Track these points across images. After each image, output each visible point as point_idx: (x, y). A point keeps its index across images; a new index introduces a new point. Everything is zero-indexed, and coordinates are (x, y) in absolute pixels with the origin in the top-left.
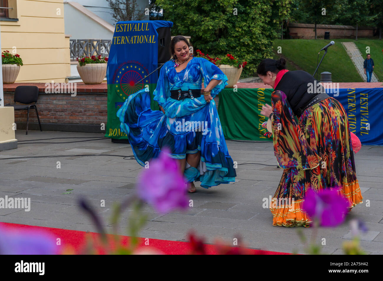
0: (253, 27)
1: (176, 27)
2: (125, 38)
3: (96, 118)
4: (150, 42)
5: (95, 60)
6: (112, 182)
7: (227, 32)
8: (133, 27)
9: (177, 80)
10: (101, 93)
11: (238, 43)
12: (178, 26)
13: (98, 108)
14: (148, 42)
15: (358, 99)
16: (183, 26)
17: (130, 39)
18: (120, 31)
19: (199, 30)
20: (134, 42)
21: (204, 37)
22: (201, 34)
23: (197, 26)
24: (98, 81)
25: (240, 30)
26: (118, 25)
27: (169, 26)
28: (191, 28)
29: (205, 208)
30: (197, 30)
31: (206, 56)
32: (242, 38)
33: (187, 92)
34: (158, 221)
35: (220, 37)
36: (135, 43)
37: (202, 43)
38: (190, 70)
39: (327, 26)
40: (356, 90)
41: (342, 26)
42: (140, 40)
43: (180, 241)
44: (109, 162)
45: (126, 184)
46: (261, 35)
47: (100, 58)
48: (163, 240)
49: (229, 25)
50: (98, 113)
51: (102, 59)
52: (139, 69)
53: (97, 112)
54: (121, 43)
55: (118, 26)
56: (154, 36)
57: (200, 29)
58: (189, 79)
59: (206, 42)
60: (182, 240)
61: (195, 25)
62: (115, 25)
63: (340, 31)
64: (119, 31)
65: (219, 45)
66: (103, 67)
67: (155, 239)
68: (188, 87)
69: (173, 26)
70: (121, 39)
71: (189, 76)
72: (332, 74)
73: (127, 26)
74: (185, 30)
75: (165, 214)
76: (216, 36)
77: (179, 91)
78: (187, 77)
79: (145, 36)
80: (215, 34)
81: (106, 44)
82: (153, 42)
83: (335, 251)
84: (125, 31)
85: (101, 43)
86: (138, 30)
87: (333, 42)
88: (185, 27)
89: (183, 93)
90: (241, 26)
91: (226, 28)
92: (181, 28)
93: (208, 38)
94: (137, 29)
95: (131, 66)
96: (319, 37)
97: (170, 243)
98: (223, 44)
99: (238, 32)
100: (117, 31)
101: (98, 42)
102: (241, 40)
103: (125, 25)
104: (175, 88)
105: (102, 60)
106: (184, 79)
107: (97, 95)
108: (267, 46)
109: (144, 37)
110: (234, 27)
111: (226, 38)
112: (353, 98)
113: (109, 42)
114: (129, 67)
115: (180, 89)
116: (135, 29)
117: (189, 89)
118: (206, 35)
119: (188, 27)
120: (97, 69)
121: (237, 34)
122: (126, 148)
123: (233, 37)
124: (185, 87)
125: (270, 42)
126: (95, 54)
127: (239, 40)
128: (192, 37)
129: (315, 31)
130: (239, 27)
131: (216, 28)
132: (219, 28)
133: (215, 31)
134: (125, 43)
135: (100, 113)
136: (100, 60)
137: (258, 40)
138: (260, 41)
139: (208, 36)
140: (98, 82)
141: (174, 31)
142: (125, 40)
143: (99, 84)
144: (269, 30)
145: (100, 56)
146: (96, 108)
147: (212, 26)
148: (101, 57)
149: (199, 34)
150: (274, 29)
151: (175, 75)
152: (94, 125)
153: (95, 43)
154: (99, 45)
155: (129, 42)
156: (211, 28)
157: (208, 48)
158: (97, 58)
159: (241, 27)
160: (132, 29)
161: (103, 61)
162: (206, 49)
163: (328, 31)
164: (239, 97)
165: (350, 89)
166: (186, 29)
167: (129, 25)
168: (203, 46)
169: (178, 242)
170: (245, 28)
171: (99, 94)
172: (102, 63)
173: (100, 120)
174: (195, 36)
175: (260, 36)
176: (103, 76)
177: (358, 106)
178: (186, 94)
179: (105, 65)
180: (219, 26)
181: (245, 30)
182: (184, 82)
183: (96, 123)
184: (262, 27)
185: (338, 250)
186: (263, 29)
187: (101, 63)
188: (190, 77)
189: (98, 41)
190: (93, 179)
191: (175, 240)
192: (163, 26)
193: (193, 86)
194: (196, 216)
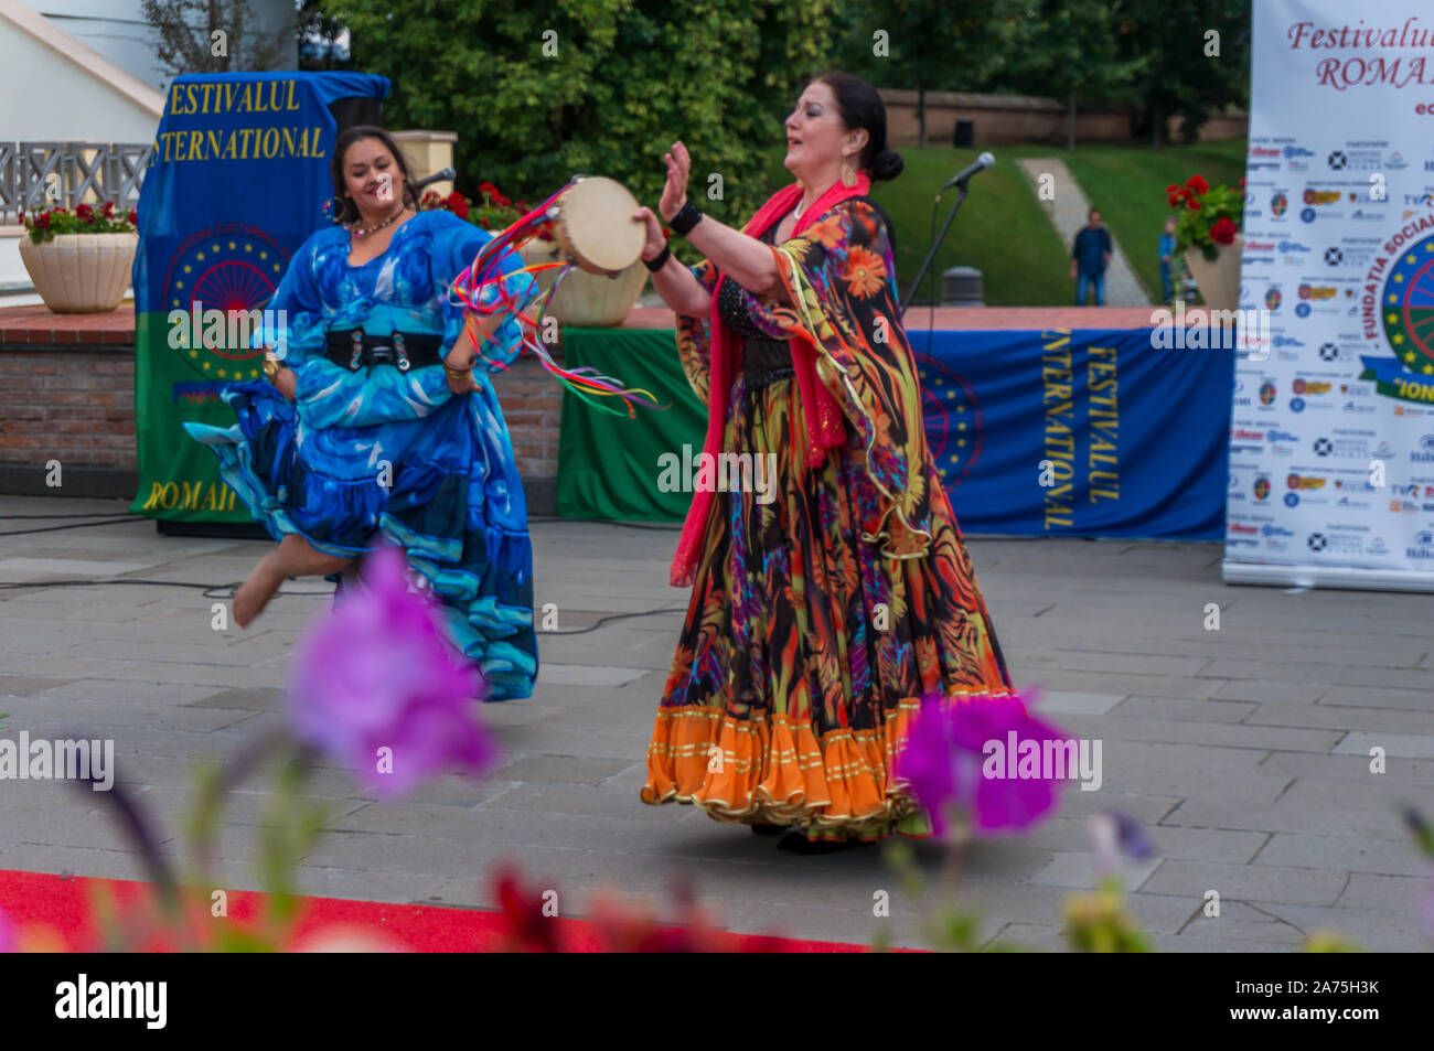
0: (691, 98)
1: (401, 97)
2: (206, 136)
3: (96, 441)
4: (305, 154)
5: (89, 220)
6: (159, 684)
7: (594, 119)
8: (238, 96)
9: (351, 294)
10: (115, 347)
11: (635, 161)
12: (407, 95)
13: (102, 405)
14: (296, 151)
15: (1080, 368)
16: (427, 96)
17: (224, 143)
18: (187, 111)
19: (490, 110)
20: (239, 151)
21: (508, 138)
22: (494, 126)
23: (480, 94)
24: (103, 300)
25: (642, 110)
26: (179, 90)
27: (373, 93)
28: (458, 101)
29: (516, 780)
30: (481, 110)
31: (517, 209)
32: (650, 141)
33: (388, 341)
34: (339, 832)
35: (567, 137)
36: (244, 155)
37: (499, 162)
38: (402, 259)
39: (964, 98)
40: (1074, 334)
41: (1018, 100)
42: (265, 144)
43: (425, 905)
44: (148, 607)
45: (216, 691)
46: (720, 130)
47: (108, 214)
48: (358, 903)
49: (603, 92)
50: (104, 421)
51: (119, 215)
52: (264, 256)
53: (100, 418)
54: (188, 155)
55: (179, 93)
56: (318, 131)
57: (491, 106)
58: (395, 293)
59: (515, 155)
60: (431, 898)
61: (475, 90)
62: (167, 90)
63: (1011, 120)
64: (180, 112)
65: (564, 166)
66: (122, 249)
67: (327, 900)
68: (392, 323)
69: (388, 94)
70: (187, 141)
71: (395, 281)
72: (986, 279)
73: (213, 94)
74: (436, 112)
75: (366, 803)
76: (554, 133)
77: (357, 337)
78: (387, 286)
79: (286, 131)
80: (548, 124)
81: (133, 160)
82: (314, 154)
83: (1000, 932)
84: (205, 110)
85: (113, 157)
86: (258, 108)
87: (987, 158)
88: (435, 98)
89: (370, 342)
90: (645, 95)
91: (589, 100)
92: (417, 101)
93: (523, 138)
94: (253, 105)
95: (232, 246)
96: (934, 140)
97: (386, 914)
98: (579, 161)
99: (634, 116)
100: (174, 111)
101: (99, 152)
102: (648, 149)
103: (204, 89)
104: (343, 324)
105: (118, 220)
106: (377, 291)
107: (101, 353)
108: (744, 172)
109: (281, 134)
110: (620, 98)
111: (590, 139)
112: (1060, 366)
113: (144, 152)
114: (224, 248)
115: (361, 329)
116: (245, 106)
117: (394, 332)
118: (514, 129)
119: (447, 100)
120: (99, 254)
121: (631, 126)
122: (214, 553)
123: (616, 136)
124: (380, 323)
125: (754, 156)
126: (90, 198)
127: (639, 149)
128: (461, 136)
129: (920, 116)
130: (640, 101)
131: (553, 104)
132: (562, 102)
133: (549, 112)
134: (203, 155)
135: (112, 424)
136: (111, 222)
137: (711, 149)
138: (719, 151)
139: (521, 132)
140: (101, 303)
141: (392, 114)
142: (203, 147)
143: (108, 311)
144: (752, 111)
145: (110, 205)
146: (97, 402)
147: (538, 96)
148: (114, 210)
149: (487, 128)
150: (768, 109)
151: (342, 277)
152: (90, 468)
153: (90, 157)
154: (104, 164)
155: (221, 153)
156: (532, 101)
157: (521, 176)
158: (97, 211)
159: (646, 101)
160: (235, 106)
161: (123, 224)
162: (516, 181)
163: (966, 117)
164: (644, 362)
165: (1050, 333)
166: (439, 105)
167: (224, 90)
168: (502, 171)
169: (415, 908)
170: (661, 104)
171: (108, 348)
172: (120, 231)
173: (111, 447)
174: (472, 133)
175: (716, 134)
176: (121, 283)
177: (1081, 396)
178: (380, 350)
179: (128, 241)
180: (564, 96)
181: (660, 112)
182: (375, 303)
183: (97, 461)
184: (725, 100)
185: (1012, 928)
186: (730, 109)
187: (114, 230)
188: (399, 285)
189: (101, 148)
190: (90, 674)
191: (403, 901)
192: (350, 93)
193: (410, 321)
194: (482, 809)
